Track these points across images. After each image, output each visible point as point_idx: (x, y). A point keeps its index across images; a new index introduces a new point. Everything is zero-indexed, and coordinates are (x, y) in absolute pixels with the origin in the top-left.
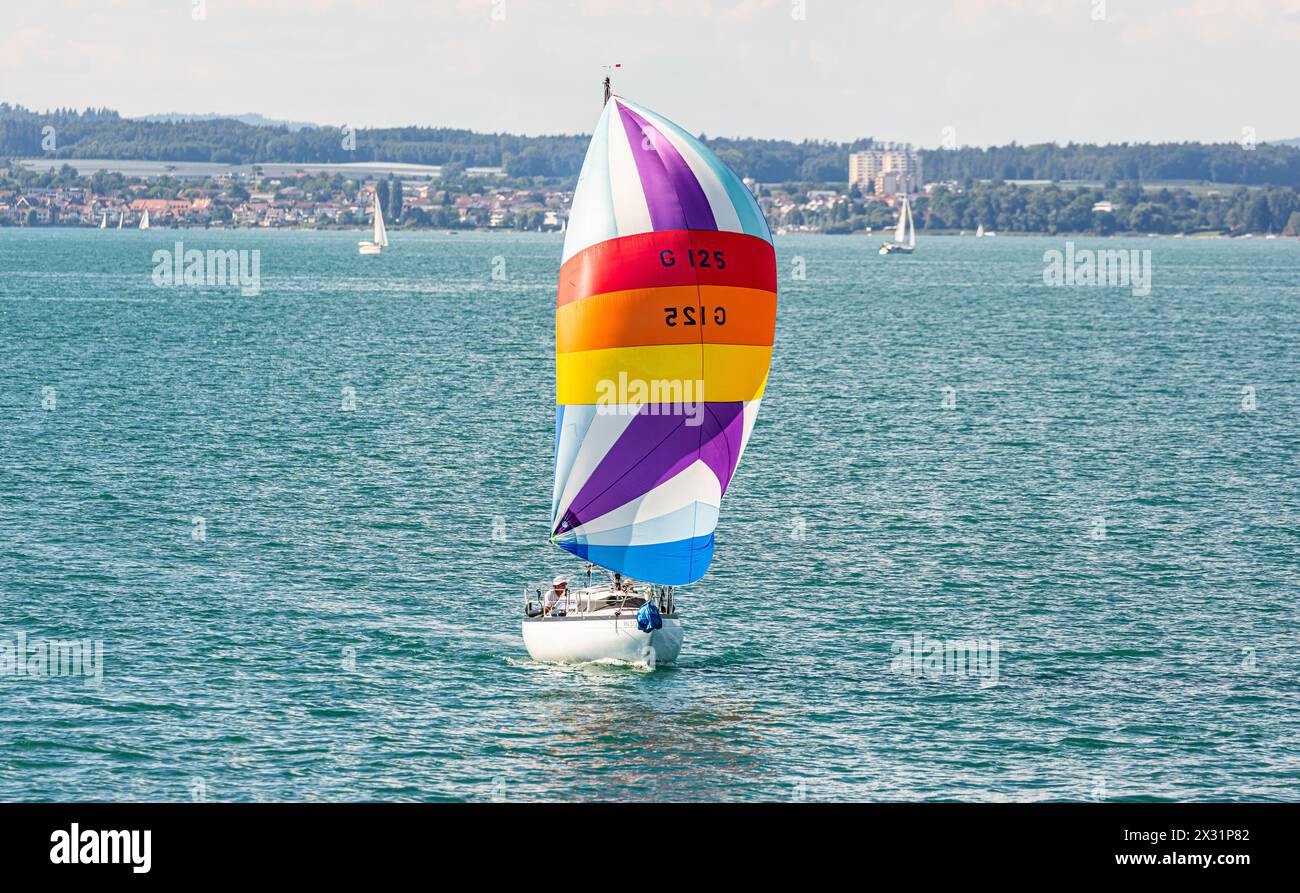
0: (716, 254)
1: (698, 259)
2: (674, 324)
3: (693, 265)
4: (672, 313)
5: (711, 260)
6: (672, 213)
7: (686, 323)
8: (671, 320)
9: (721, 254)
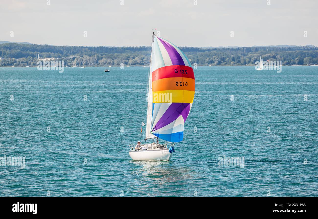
1: (182, 72)
2: (178, 86)
3: (181, 73)
4: (177, 83)
5: (185, 72)
6: (176, 61)
7: (180, 85)
8: (177, 85)
9: (186, 71)
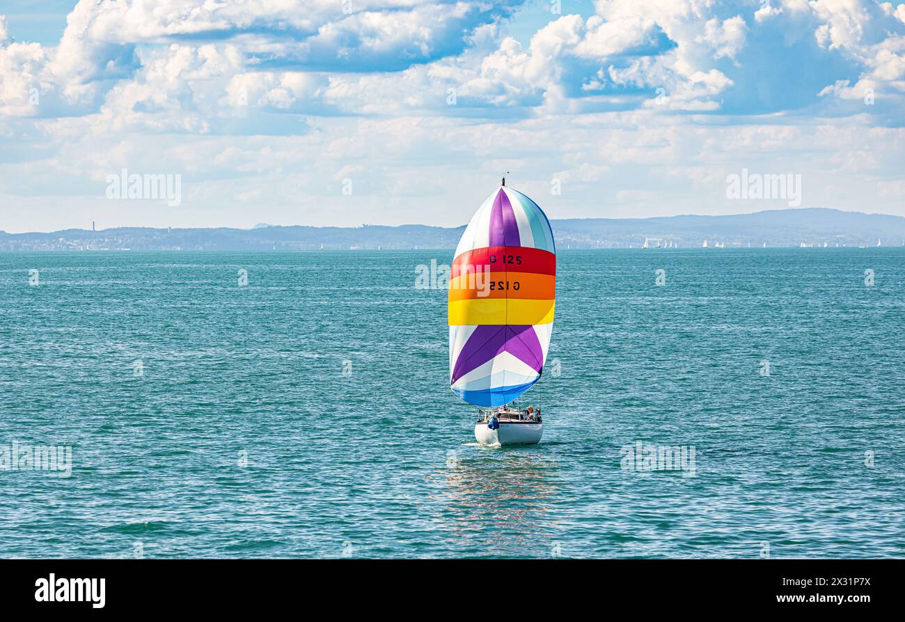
0: (517, 258)
1: (508, 260)
3: (504, 262)
5: (514, 260)
6: (499, 238)
9: (520, 257)
